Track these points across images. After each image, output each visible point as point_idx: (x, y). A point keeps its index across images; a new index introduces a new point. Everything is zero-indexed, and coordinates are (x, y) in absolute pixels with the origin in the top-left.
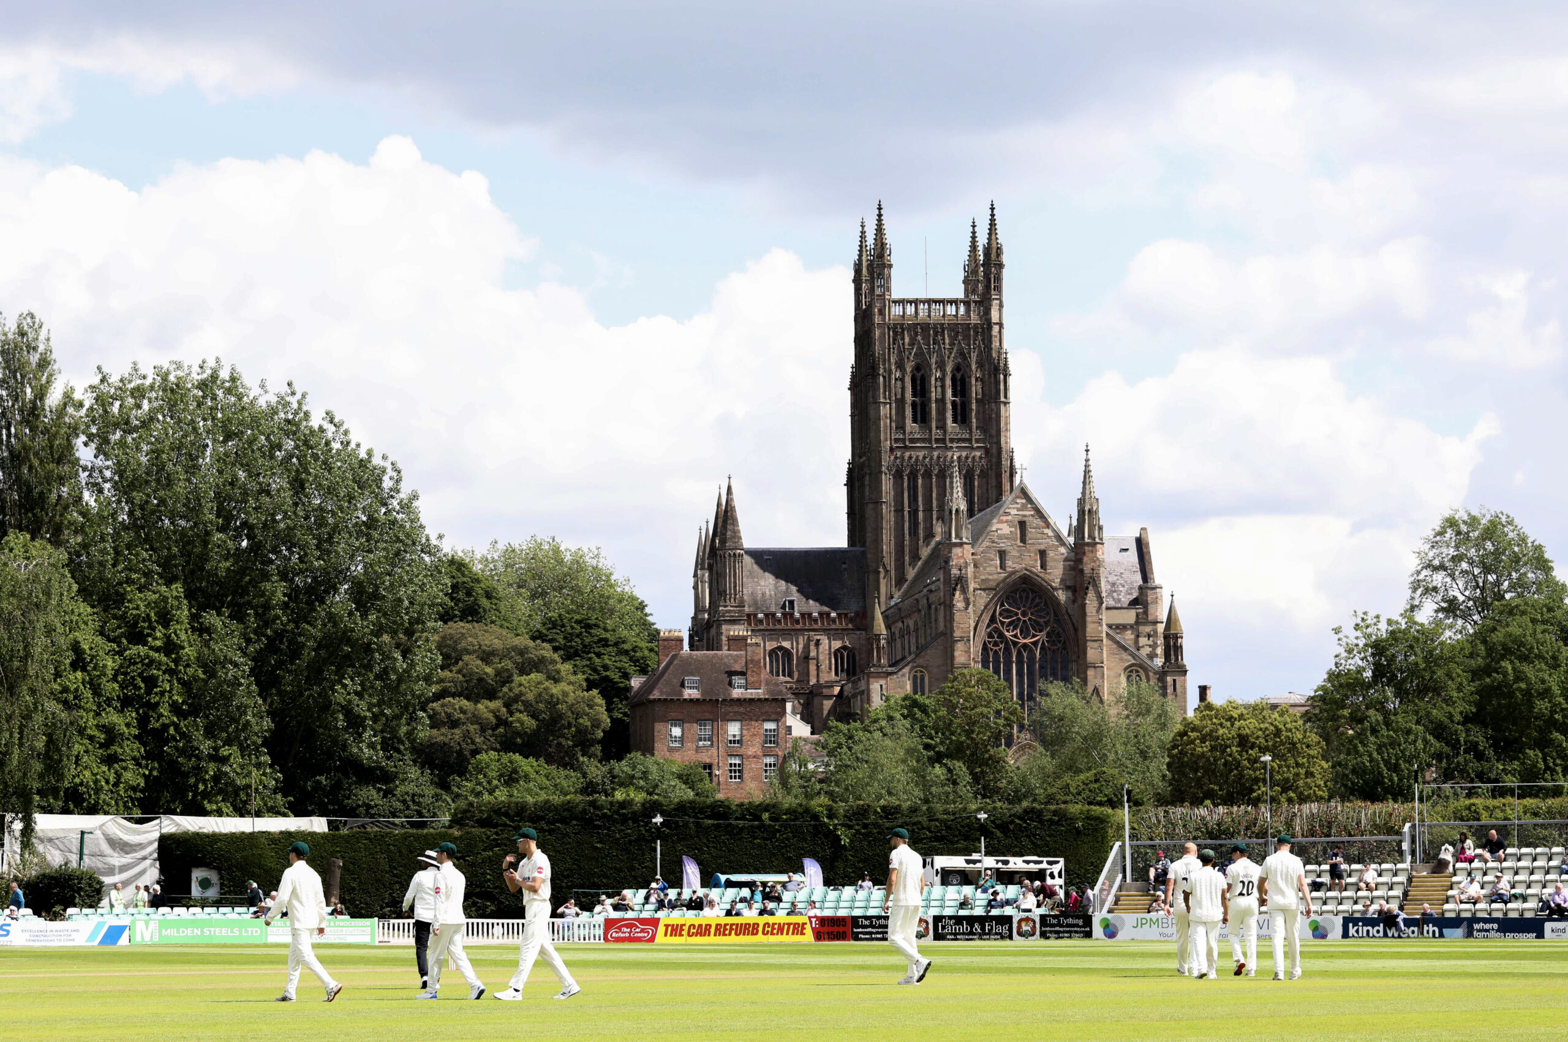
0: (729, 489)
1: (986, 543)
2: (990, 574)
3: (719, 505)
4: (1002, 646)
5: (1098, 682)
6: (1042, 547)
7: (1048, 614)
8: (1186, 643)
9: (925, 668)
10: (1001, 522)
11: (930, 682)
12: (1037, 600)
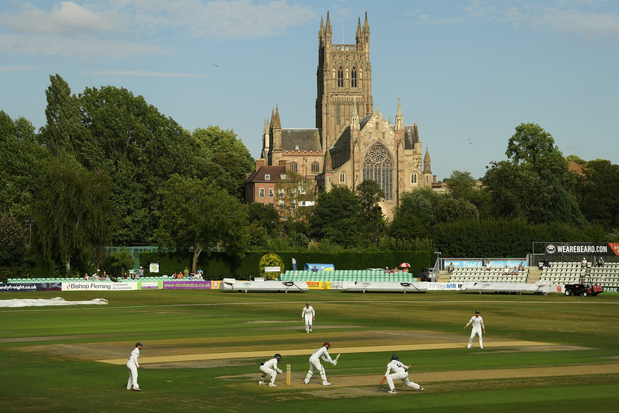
0: (277, 109)
1: (365, 130)
2: (366, 140)
3: (273, 113)
4: (370, 164)
5: (402, 177)
6: (384, 132)
7: (385, 153)
8: (431, 164)
9: (345, 172)
10: (370, 123)
11: (346, 176)
12: (382, 149)
